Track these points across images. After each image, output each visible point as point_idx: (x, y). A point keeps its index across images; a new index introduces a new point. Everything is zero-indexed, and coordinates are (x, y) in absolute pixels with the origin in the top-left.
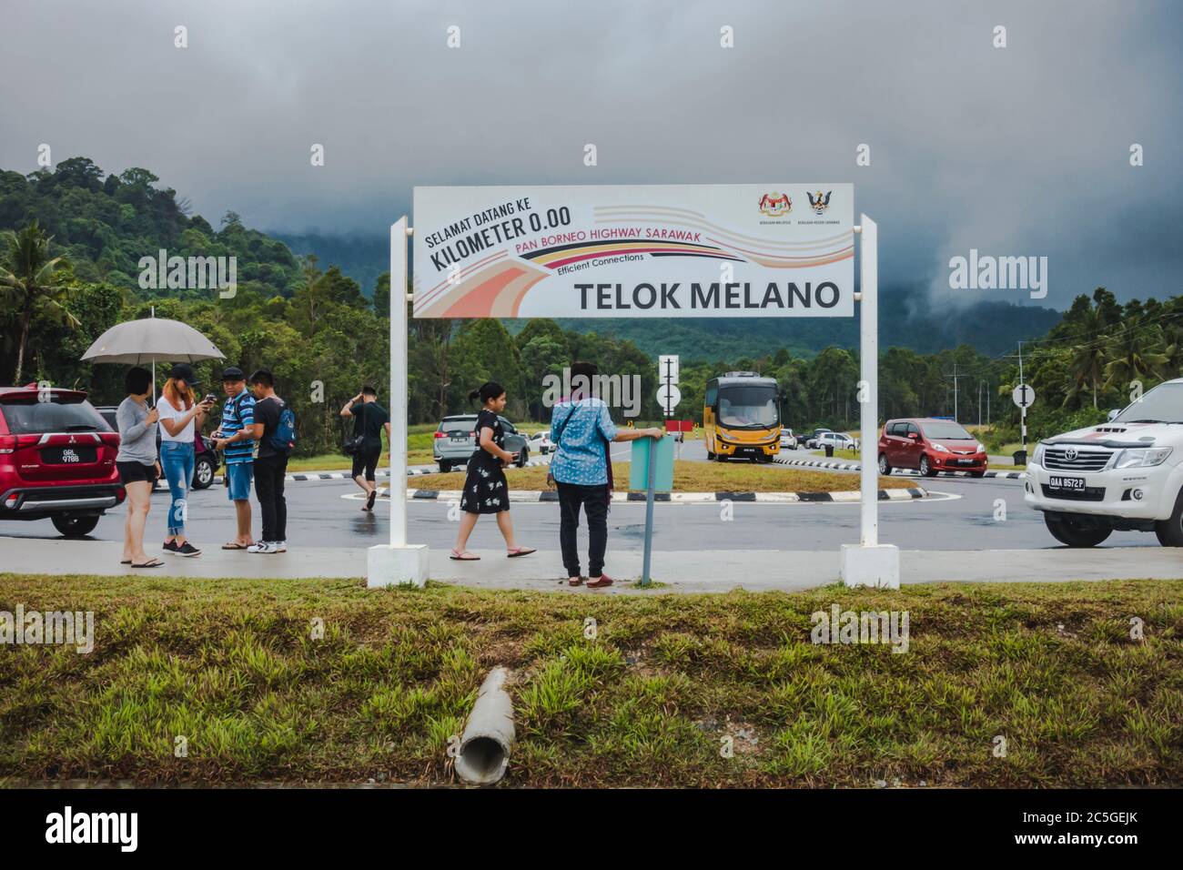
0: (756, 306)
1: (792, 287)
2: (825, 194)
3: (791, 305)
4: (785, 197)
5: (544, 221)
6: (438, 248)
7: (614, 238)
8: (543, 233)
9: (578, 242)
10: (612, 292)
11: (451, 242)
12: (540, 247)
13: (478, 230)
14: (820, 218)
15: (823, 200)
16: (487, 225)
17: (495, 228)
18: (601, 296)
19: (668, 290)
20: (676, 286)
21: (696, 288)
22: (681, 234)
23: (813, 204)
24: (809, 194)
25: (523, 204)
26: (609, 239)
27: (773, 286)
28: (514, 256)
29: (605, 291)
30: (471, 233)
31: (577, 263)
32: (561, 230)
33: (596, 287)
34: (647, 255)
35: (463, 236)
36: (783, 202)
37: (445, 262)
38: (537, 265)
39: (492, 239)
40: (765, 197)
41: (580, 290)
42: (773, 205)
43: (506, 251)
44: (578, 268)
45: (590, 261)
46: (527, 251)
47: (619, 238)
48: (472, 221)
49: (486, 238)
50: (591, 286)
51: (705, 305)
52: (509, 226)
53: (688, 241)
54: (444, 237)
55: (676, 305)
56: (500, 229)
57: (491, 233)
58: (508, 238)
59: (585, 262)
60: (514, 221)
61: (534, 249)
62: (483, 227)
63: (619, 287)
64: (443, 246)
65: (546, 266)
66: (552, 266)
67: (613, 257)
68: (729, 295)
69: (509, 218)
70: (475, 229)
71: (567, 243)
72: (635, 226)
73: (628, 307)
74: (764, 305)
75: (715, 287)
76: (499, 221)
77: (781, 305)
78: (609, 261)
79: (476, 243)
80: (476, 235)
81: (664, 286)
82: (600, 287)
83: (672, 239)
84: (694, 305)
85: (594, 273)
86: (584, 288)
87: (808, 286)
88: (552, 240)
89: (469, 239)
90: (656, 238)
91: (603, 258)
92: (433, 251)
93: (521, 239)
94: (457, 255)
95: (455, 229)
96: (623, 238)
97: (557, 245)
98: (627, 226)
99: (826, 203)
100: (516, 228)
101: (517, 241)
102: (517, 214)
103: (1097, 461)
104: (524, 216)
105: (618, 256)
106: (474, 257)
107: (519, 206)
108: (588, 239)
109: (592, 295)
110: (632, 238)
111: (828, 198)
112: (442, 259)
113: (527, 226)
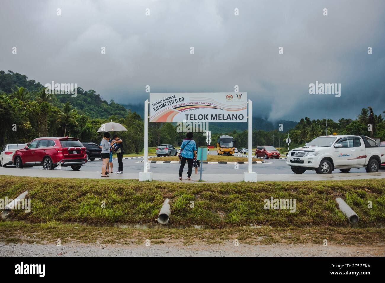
0: (225, 119)
1: (233, 115)
2: (240, 95)
3: (233, 119)
4: (232, 95)
5: (178, 101)
6: (155, 107)
7: (194, 104)
8: (178, 103)
9: (186, 105)
10: (193, 116)
11: (158, 105)
12: (178, 106)
13: (164, 102)
14: (239, 100)
15: (240, 96)
16: (166, 101)
17: (168, 102)
18: (191, 117)
19: (206, 116)
20: (207, 115)
21: (212, 115)
22: (209, 104)
23: (238, 97)
24: (237, 95)
25: (174, 97)
26: (193, 104)
27: (229, 115)
28: (172, 108)
29: (192, 116)
30: (162, 103)
31: (186, 110)
32: (182, 102)
33: (190, 115)
34: (201, 108)
35: (160, 104)
36: (231, 96)
37: (157, 110)
38: (177, 110)
39: (167, 104)
40: (227, 95)
41: (186, 116)
42: (229, 97)
43: (170, 107)
44: (186, 111)
45: (189, 109)
46: (174, 107)
47: (195, 104)
48: (163, 101)
49: (165, 104)
50: (189, 115)
51: (214, 119)
52: (171, 102)
53: (210, 105)
54: (156, 104)
55: (207, 119)
56: (169, 102)
57: (167, 103)
58: (170, 104)
59: (187, 109)
60: (172, 101)
61: (176, 107)
62: (165, 102)
63: (195, 115)
64: (156, 106)
65: (179, 110)
66: (180, 110)
67: (194, 108)
68: (219, 117)
69: (171, 100)
70: (163, 102)
71: (184, 105)
72: (198, 102)
73: (197, 119)
74: (227, 119)
75: (216, 115)
76: (168, 101)
77: (231, 119)
78: (193, 109)
79: (163, 105)
80: (163, 104)
81: (205, 115)
82: (191, 115)
83: (207, 105)
84: (211, 119)
85: (189, 112)
86: (187, 115)
87: (237, 115)
88: (180, 105)
89: (162, 104)
90: (203, 104)
91: (191, 109)
92: (154, 107)
93: (173, 104)
94: (159, 108)
95: (159, 102)
96: (196, 104)
97: (181, 106)
98: (197, 102)
99: (241, 97)
100: (172, 102)
101: (172, 105)
102: (172, 99)
103: (302, 155)
104: (174, 99)
105: (195, 108)
106: (163, 109)
107: (173, 97)
108: (188, 105)
109: (189, 117)
110: (198, 104)
111: (241, 96)
112: (156, 109)
113: (174, 102)
